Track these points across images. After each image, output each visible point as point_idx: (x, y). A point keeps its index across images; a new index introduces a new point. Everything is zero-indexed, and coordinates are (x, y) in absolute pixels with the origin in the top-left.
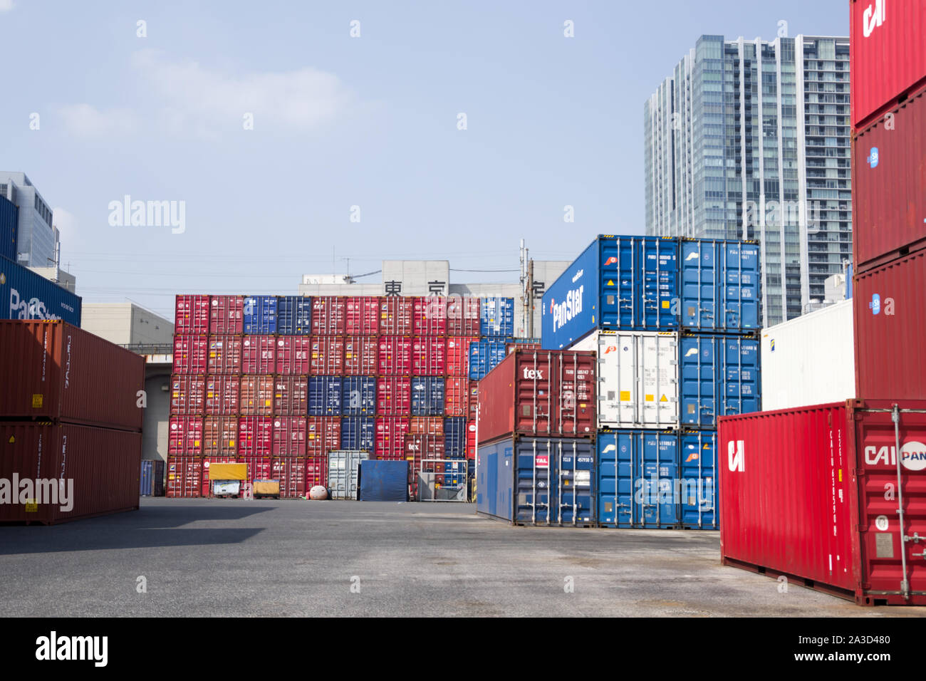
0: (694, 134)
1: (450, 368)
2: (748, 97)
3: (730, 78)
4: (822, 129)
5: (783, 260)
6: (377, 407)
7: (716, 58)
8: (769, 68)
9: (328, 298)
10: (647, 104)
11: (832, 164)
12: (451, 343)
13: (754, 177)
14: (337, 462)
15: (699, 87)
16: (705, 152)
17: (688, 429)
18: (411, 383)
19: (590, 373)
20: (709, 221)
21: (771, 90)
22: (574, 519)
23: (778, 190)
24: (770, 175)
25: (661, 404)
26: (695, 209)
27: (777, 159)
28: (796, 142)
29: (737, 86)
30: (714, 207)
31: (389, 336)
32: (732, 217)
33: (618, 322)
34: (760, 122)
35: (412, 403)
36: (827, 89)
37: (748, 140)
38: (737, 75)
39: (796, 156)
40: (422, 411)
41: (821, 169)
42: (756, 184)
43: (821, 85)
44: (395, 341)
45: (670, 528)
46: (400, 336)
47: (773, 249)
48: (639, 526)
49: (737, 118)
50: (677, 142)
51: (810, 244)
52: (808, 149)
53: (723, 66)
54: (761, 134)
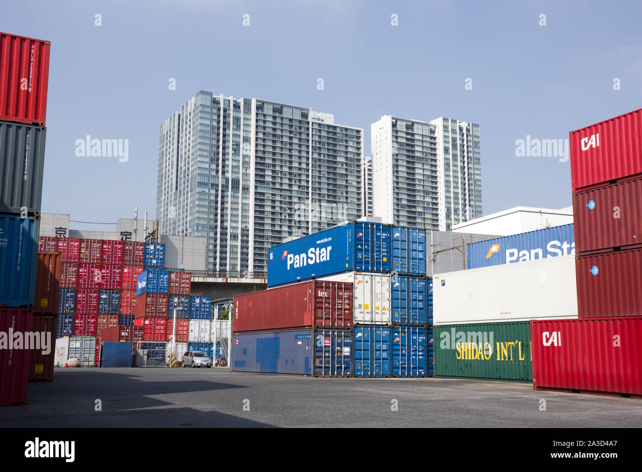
0: (193, 147)
1: (124, 285)
2: (224, 130)
3: (215, 117)
4: (264, 152)
5: (240, 225)
6: (76, 309)
7: (208, 104)
8: (237, 115)
9: (46, 237)
10: (162, 126)
11: (268, 173)
12: (126, 269)
13: (226, 176)
14: (75, 343)
15: (197, 120)
16: (199, 159)
17: (395, 325)
18: (99, 294)
19: (350, 294)
20: (199, 199)
21: (237, 127)
22: (343, 373)
23: (239, 185)
24: (235, 176)
25: (383, 311)
26: (190, 191)
27: (239, 166)
28: (250, 158)
29: (219, 122)
30: (202, 191)
31: (86, 264)
32: (213, 198)
33: (363, 268)
34: (230, 144)
35: (99, 306)
36: (268, 130)
37: (224, 154)
38: (219, 116)
39: (249, 166)
40: (105, 311)
41: (262, 175)
42: (227, 180)
43: (265, 128)
44: (89, 267)
45: (387, 377)
46: (93, 264)
47: (234, 219)
48: (373, 376)
49: (218, 141)
50: (181, 151)
51: (255, 217)
52: (256, 163)
53: (211, 110)
54: (230, 151)
